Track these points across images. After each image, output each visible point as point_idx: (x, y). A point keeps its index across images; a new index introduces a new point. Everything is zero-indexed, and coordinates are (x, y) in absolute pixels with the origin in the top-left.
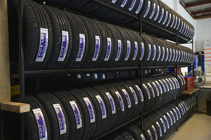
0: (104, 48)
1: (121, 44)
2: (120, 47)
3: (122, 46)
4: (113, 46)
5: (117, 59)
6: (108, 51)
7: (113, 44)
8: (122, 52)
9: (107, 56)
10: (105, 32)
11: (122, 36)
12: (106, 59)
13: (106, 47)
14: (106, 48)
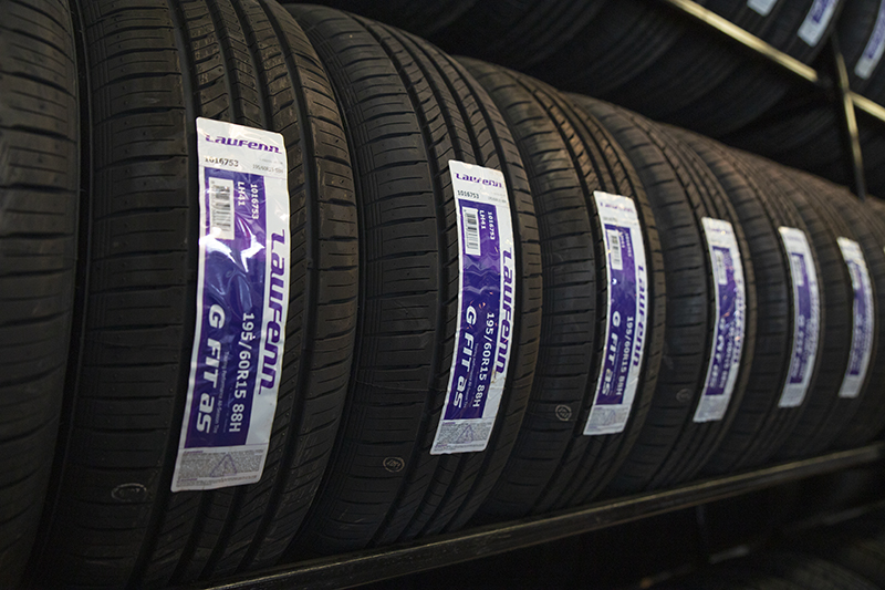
0: (570, 305)
1: (735, 254)
2: (731, 283)
3: (750, 272)
4: (660, 277)
5: (711, 409)
6: (620, 331)
7: (666, 262)
8: (753, 332)
9: (614, 384)
10: (566, 139)
11: (731, 191)
12: (606, 420)
13: (591, 290)
14: (591, 303)
